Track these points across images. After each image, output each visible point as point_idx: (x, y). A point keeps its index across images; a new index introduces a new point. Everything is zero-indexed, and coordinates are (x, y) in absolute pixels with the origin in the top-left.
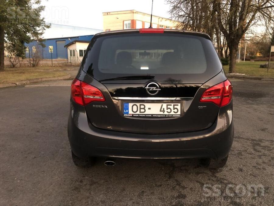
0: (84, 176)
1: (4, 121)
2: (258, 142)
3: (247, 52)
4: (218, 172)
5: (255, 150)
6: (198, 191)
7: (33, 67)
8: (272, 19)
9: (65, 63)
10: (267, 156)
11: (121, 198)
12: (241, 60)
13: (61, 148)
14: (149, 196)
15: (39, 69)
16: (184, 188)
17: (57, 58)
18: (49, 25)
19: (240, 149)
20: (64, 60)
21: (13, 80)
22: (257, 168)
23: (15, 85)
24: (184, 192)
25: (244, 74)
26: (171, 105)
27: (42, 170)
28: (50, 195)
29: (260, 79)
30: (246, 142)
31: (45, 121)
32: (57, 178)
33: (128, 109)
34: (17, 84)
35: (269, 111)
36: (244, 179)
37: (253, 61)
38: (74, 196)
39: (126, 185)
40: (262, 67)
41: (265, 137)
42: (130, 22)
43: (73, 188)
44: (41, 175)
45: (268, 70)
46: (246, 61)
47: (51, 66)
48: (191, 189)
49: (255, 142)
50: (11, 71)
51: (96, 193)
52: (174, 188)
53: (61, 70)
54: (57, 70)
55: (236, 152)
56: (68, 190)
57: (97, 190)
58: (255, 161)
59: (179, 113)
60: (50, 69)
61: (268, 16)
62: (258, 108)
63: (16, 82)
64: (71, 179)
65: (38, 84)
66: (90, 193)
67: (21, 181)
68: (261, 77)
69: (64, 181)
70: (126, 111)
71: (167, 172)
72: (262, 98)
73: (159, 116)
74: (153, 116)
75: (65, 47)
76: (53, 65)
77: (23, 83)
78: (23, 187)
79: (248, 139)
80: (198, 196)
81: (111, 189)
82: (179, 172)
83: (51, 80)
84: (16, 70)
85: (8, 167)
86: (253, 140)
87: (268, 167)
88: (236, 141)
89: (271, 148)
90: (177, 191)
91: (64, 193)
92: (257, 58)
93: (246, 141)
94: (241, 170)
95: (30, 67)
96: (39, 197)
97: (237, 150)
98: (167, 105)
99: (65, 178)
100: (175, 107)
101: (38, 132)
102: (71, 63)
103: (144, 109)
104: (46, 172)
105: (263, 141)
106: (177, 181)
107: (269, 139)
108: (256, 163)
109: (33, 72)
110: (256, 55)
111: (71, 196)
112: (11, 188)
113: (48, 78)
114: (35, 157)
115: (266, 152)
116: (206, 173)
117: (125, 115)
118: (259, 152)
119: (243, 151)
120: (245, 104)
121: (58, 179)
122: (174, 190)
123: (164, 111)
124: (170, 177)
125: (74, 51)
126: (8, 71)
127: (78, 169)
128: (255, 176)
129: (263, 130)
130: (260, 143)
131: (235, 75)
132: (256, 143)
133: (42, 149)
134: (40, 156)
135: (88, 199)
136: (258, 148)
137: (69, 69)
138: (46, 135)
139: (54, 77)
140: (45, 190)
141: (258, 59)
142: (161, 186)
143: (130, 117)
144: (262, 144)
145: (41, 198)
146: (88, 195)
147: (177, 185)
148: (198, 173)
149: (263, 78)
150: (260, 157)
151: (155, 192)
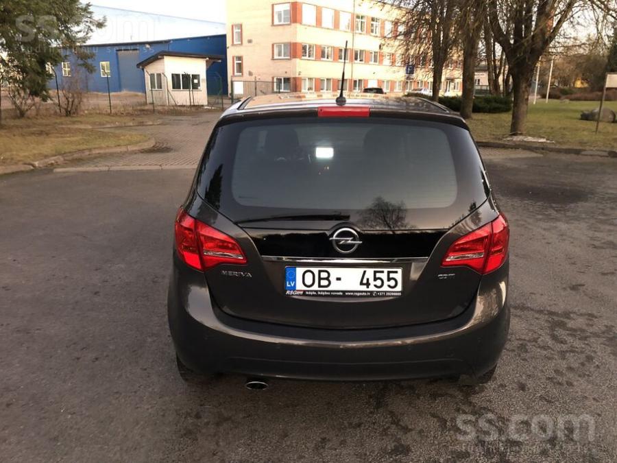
0: (202, 403)
1: (19, 265)
2: (562, 319)
3: (554, 77)
4: (475, 393)
5: (554, 337)
6: (434, 437)
7: (67, 116)
8: (611, 12)
9: (141, 105)
10: (577, 352)
11: (280, 454)
12: (539, 97)
13: (149, 336)
14: (336, 449)
15: (81, 122)
16: (406, 430)
17: (120, 91)
18: (101, 21)
19: (523, 337)
20: (137, 96)
21: (26, 154)
22: (555, 381)
23: (32, 168)
24: (407, 439)
25: (544, 138)
26: (383, 272)
27: (115, 391)
28: (136, 449)
29: (577, 152)
30: (537, 319)
31: (109, 265)
32: (148, 409)
33: (294, 280)
34: (37, 165)
35: (592, 239)
36: (528, 408)
37: (567, 101)
38: (186, 450)
39: (290, 424)
40: (586, 117)
41: (577, 306)
42: (287, 7)
43: (183, 432)
44: (114, 402)
45: (597, 126)
46: (550, 100)
47: (109, 115)
48: (421, 432)
49: (556, 318)
50: (17, 127)
51: (229, 444)
52: (385, 432)
53: (131, 124)
54: (123, 125)
55: (516, 343)
56: (172, 436)
57: (230, 436)
58: (553, 365)
59: (399, 288)
60: (108, 122)
61: (603, 6)
62: (569, 229)
63: (33, 161)
64: (176, 411)
65: (83, 164)
66: (217, 444)
67: (74, 416)
68: (581, 148)
69: (163, 416)
70: (290, 284)
71: (373, 393)
72: (580, 204)
73: (358, 294)
74: (347, 294)
75: (138, 65)
76: (113, 111)
77: (50, 162)
78: (79, 429)
79: (540, 312)
80: (435, 449)
81: (259, 432)
82: (397, 394)
83: (112, 155)
84: (29, 126)
85: (44, 381)
86: (551, 313)
87: (578, 381)
88: (516, 316)
89: (588, 334)
90: (392, 438)
91: (164, 443)
92: (576, 93)
93: (537, 316)
94: (522, 387)
95: (61, 116)
96: (115, 454)
97: (517, 340)
98: (375, 272)
99: (164, 408)
100: (392, 275)
101: (96, 293)
102: (153, 103)
103: (327, 279)
104: (123, 394)
105: (572, 315)
106: (391, 413)
107: (585, 311)
108: (555, 371)
109: (69, 131)
110: (574, 84)
111: (179, 450)
112: (56, 433)
113: (105, 148)
114: (97, 359)
115: (578, 344)
116: (451, 396)
117: (288, 292)
118: (562, 342)
119: (529, 341)
120: (540, 220)
121: (150, 410)
122: (386, 435)
123: (368, 284)
124: (379, 405)
125: (159, 75)
126: (9, 128)
127: (188, 385)
128: (549, 402)
129: (574, 288)
130: (565, 320)
131: (523, 141)
132: (557, 321)
133: (108, 338)
134: (107, 356)
135: (215, 457)
136: (560, 332)
137: (151, 123)
138: (115, 303)
139: (119, 146)
140: (126, 436)
141: (578, 95)
142: (359, 425)
143: (300, 295)
144: (570, 324)
145: (118, 455)
146: (213, 447)
147: (392, 423)
148: (434, 396)
149: (585, 150)
150: (563, 354)
151: (349, 440)
